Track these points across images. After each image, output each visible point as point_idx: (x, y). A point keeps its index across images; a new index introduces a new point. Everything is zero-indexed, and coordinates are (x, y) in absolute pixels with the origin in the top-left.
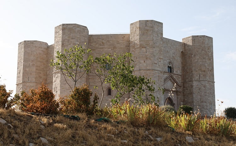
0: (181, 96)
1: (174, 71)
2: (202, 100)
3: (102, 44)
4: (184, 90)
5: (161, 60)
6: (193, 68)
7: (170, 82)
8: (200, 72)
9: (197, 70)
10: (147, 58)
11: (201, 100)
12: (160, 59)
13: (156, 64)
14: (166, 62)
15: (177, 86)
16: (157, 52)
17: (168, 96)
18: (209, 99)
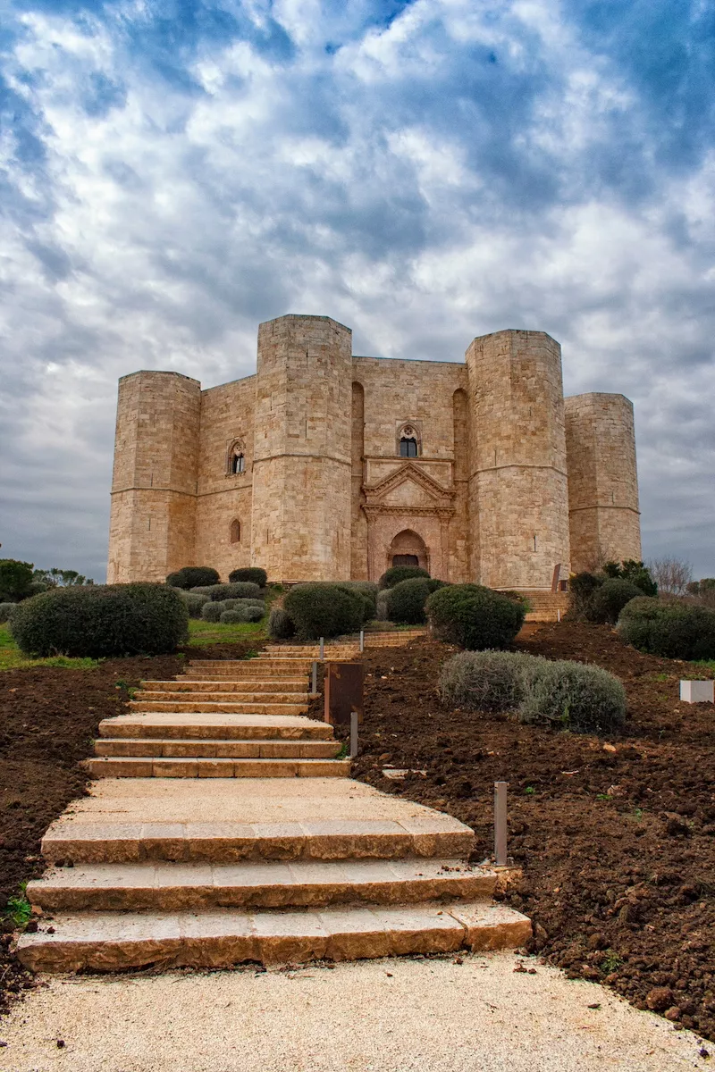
1: (425, 451)
2: (501, 528)
3: (225, 409)
5: (318, 423)
6: (479, 433)
7: (407, 483)
8: (498, 443)
9: (489, 437)
10: (271, 426)
11: (498, 528)
12: (313, 420)
13: (297, 436)
14: (389, 426)
15: (436, 495)
16: (302, 401)
17: (405, 528)
18: (524, 520)
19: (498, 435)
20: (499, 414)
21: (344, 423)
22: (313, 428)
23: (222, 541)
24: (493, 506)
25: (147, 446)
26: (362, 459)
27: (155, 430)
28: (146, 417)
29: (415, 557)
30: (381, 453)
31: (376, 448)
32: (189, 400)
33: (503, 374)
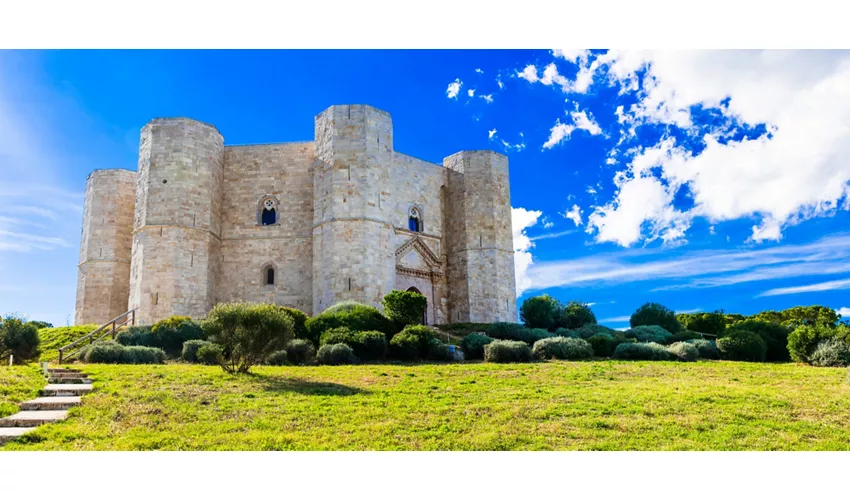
0: (440, 285)
1: (425, 228)
2: (486, 292)
3: (254, 166)
4: (448, 272)
5: (387, 197)
6: (467, 222)
7: (413, 251)
8: (483, 231)
9: (475, 225)
10: (350, 193)
11: (484, 291)
12: (383, 193)
13: (374, 205)
14: (403, 206)
15: (431, 262)
16: (376, 177)
17: (413, 285)
19: (482, 224)
22: (384, 200)
23: (253, 282)
25: (190, 189)
30: (400, 226)
33: (486, 182)
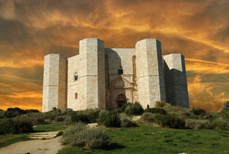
1: (125, 72)
6: (139, 67)
7: (121, 81)
14: (115, 67)
15: (129, 84)
16: (91, 61)
17: (120, 93)
18: (152, 90)
19: (144, 67)
20: (144, 62)
21: (103, 66)
22: (94, 68)
23: (73, 99)
24: (143, 86)
25: (52, 74)
26: (108, 75)
27: (54, 70)
28: (52, 66)
29: (124, 101)
30: (113, 74)
31: (112, 72)
32: (63, 61)
33: (145, 51)
